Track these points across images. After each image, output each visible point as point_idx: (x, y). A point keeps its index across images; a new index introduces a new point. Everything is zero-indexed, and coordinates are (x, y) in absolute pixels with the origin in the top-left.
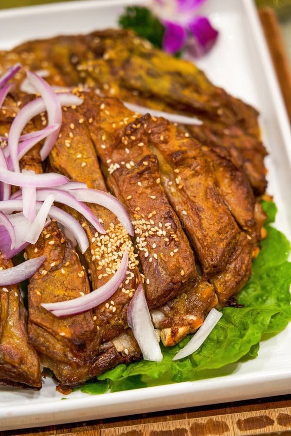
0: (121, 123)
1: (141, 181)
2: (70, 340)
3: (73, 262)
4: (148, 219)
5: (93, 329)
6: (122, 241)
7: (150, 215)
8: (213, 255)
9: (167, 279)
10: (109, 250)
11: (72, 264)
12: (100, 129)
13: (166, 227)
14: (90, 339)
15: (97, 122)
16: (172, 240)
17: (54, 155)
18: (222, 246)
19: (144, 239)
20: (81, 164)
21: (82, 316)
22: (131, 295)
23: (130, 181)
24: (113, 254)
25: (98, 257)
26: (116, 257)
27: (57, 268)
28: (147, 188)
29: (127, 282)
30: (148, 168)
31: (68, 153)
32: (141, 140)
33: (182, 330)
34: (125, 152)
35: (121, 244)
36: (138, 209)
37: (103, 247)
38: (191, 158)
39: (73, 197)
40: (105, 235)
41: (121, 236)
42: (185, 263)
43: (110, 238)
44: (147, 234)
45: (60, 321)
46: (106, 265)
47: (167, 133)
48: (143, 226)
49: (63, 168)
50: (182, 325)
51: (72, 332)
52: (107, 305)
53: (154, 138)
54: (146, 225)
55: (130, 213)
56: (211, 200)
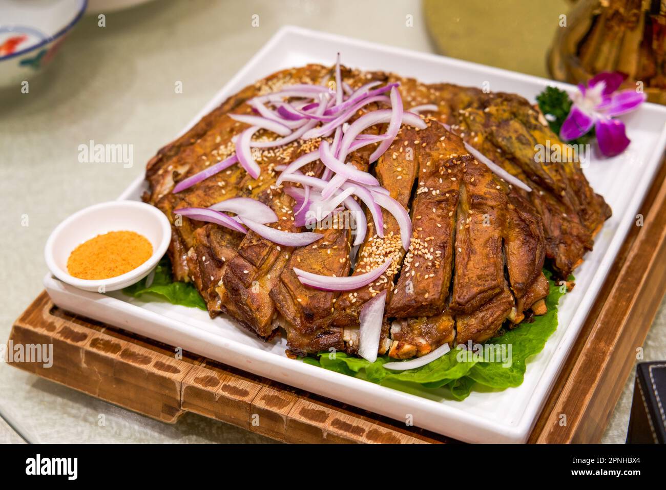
0: (448, 156)
1: (436, 209)
2: (302, 308)
3: (341, 248)
4: (424, 242)
5: (327, 308)
6: (393, 250)
7: (428, 239)
8: (462, 293)
9: (412, 296)
10: (378, 252)
11: (339, 249)
12: (429, 155)
13: (436, 254)
14: (320, 315)
15: (430, 148)
16: (434, 265)
17: (380, 161)
18: (475, 290)
19: (412, 255)
20: (397, 176)
21: (324, 294)
22: (374, 295)
23: (428, 205)
24: (379, 257)
25: (366, 255)
26: (380, 260)
27: (325, 247)
28: (439, 216)
29: (378, 284)
30: (447, 200)
31: (391, 163)
32: (455, 176)
33: (407, 347)
34: (439, 181)
35: (390, 252)
36: (421, 229)
37: (374, 248)
38: (489, 206)
39: (372, 198)
40: (382, 239)
41: (394, 245)
42: (433, 289)
43: (384, 243)
44: (416, 253)
45: (304, 289)
46: (369, 263)
47: (480, 177)
48: (416, 244)
49: (380, 174)
50: (410, 344)
51: (309, 302)
52: (351, 295)
53: (467, 178)
54: (420, 245)
55: (413, 230)
56: (489, 249)
